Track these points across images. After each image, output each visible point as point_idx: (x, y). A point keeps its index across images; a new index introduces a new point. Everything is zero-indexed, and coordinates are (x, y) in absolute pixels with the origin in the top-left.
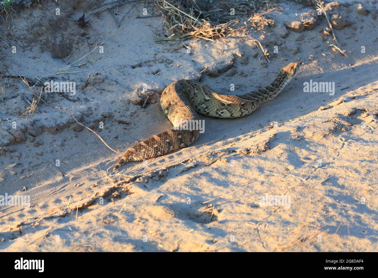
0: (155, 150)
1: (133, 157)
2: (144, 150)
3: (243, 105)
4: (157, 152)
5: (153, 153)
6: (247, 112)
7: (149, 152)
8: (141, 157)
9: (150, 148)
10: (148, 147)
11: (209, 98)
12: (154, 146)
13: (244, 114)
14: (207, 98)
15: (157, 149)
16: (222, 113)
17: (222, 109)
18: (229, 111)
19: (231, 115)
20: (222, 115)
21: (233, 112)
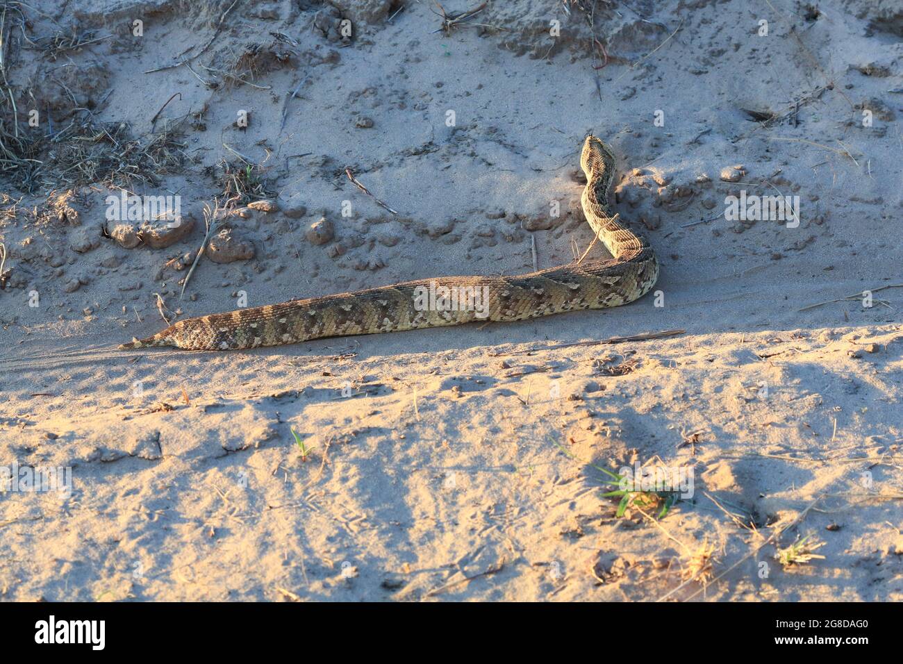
0: (217, 337)
1: (175, 338)
2: (198, 331)
3: (642, 273)
4: (220, 341)
5: (211, 341)
6: (650, 283)
7: (205, 337)
8: (188, 342)
9: (211, 330)
10: (209, 327)
11: (578, 286)
12: (221, 329)
13: (646, 291)
14: (576, 287)
15: (222, 336)
16: (608, 300)
17: (608, 294)
18: (619, 294)
19: (625, 300)
20: (609, 303)
21: (626, 295)
